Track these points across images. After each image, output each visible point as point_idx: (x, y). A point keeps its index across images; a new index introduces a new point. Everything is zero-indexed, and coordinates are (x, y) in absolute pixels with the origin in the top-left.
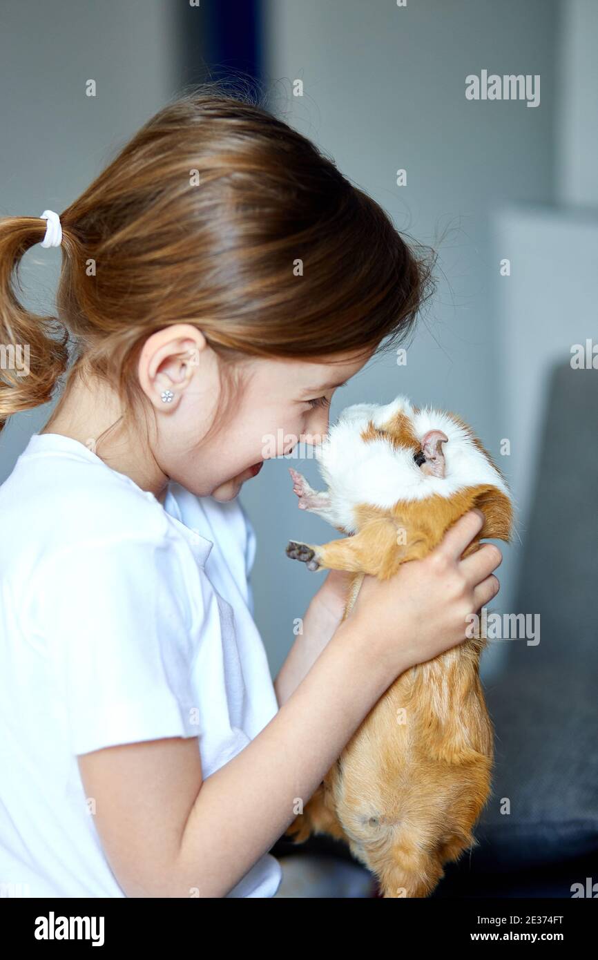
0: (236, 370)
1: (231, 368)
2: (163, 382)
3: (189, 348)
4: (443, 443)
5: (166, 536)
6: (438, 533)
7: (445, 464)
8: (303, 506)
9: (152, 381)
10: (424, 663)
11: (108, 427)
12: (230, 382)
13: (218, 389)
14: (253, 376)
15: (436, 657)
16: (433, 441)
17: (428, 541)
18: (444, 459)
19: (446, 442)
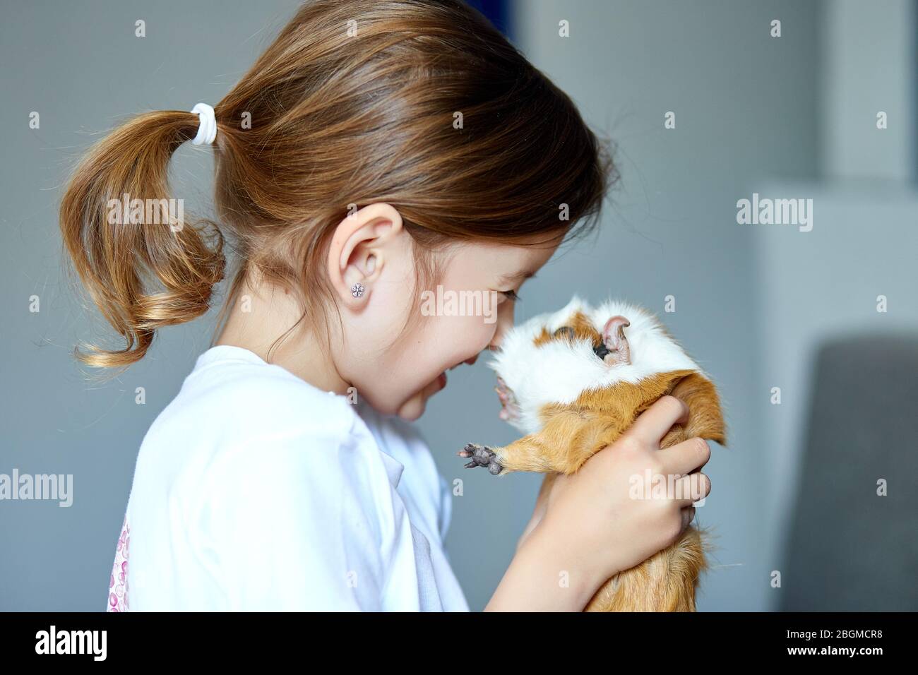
0: (433, 255)
1: (427, 254)
2: (354, 276)
3: (383, 233)
4: (625, 329)
5: (351, 432)
6: (627, 414)
7: (628, 348)
8: (504, 415)
9: (343, 272)
10: (627, 571)
11: (286, 331)
12: (427, 272)
13: (414, 280)
14: (449, 262)
15: (638, 566)
16: (615, 327)
17: (617, 424)
18: (627, 342)
19: (627, 325)
